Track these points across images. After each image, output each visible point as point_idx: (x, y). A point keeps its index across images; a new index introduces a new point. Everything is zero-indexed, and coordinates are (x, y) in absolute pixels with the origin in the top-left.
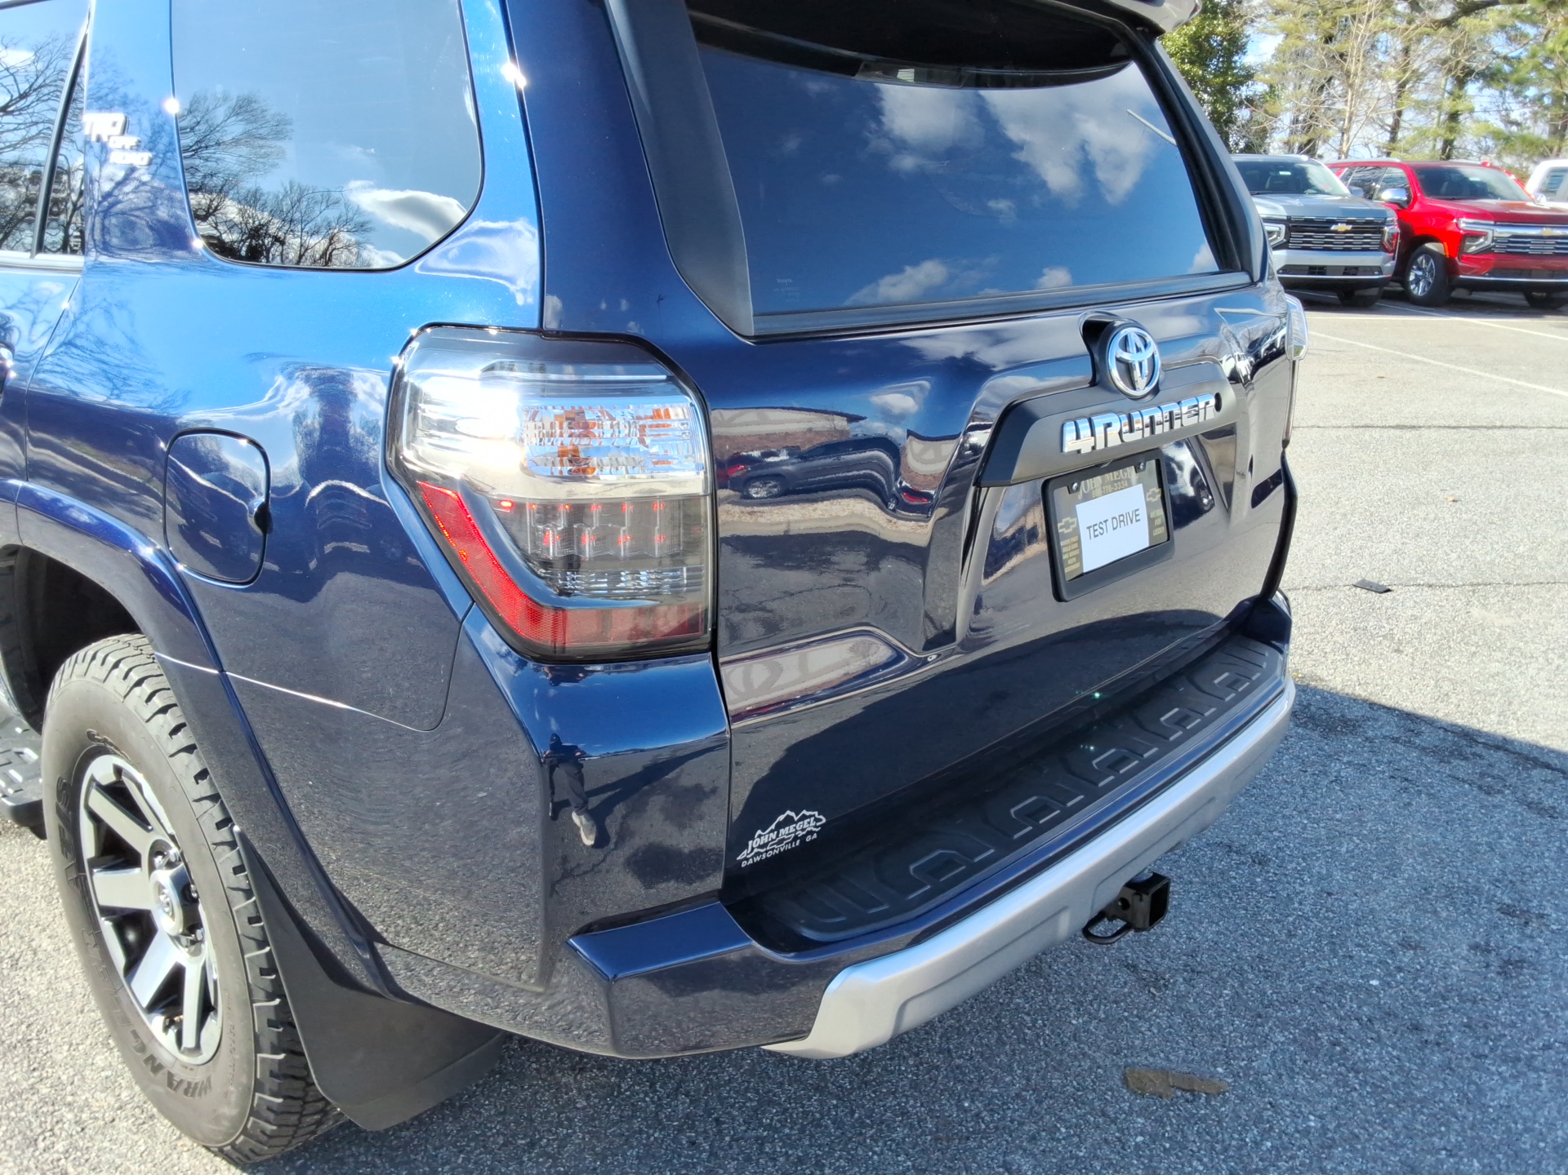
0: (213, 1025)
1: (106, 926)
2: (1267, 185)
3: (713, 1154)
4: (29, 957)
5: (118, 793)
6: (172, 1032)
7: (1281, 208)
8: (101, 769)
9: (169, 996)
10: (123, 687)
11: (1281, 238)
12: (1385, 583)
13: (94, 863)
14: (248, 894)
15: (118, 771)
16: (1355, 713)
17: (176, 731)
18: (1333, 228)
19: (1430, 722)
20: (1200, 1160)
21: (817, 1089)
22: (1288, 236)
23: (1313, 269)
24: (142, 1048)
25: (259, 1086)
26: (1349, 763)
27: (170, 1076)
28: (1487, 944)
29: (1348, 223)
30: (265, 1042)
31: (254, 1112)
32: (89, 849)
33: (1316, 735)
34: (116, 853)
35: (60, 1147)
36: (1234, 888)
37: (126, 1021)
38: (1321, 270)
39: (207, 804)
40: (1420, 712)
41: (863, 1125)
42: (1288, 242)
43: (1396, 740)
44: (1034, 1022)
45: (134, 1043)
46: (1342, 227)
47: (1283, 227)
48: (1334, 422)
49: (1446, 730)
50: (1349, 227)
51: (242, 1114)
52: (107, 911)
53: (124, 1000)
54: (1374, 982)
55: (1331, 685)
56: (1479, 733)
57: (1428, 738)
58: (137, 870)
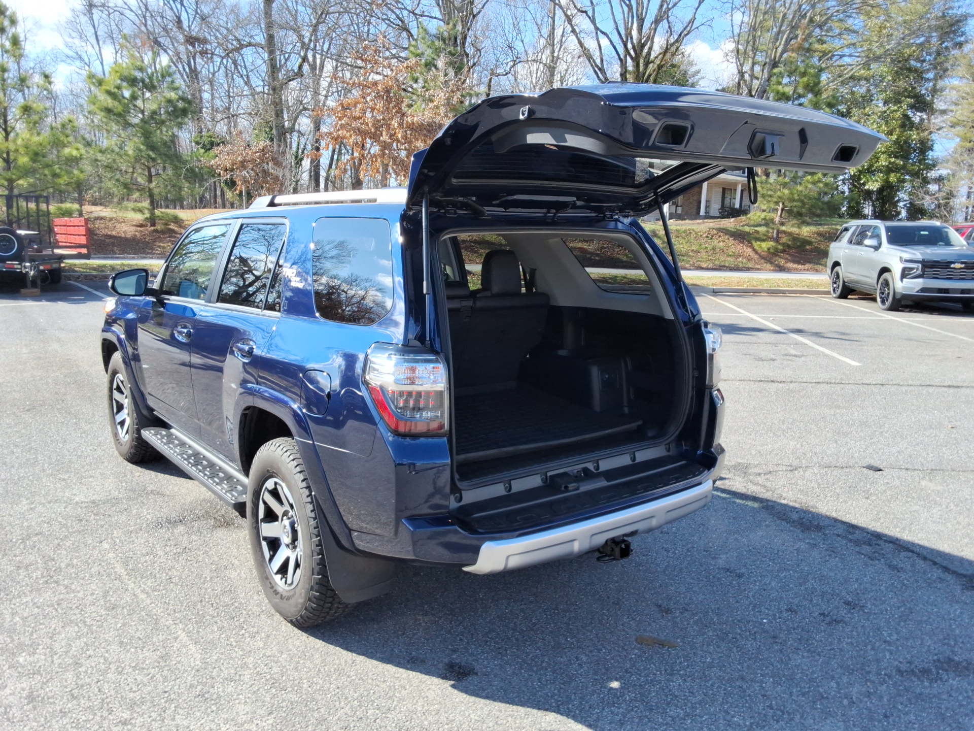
0: (298, 571)
1: (264, 544)
2: (916, 239)
3: (468, 643)
4: (231, 566)
5: (275, 493)
6: (284, 580)
7: (919, 254)
8: (270, 484)
9: (283, 570)
10: (281, 453)
11: (919, 272)
12: (881, 467)
13: (262, 520)
14: (315, 519)
15: (276, 484)
16: (827, 523)
17: (296, 467)
18: (952, 266)
19: (862, 530)
20: (655, 665)
21: (512, 629)
22: (923, 270)
23: (940, 290)
24: (272, 587)
25: (312, 589)
26: (808, 543)
27: (282, 595)
28: (829, 613)
29: (962, 263)
30: (315, 572)
31: (310, 600)
32: (261, 515)
33: (799, 531)
34: (271, 516)
35: (242, 620)
36: (721, 584)
37: (267, 578)
38: (946, 291)
39: (305, 489)
40: (860, 525)
41: (527, 641)
42: (924, 274)
43: (839, 536)
44: (608, 619)
45: (270, 586)
46: (958, 266)
47: (920, 265)
48: (910, 382)
49: (868, 533)
50: (963, 266)
51: (305, 601)
52: (265, 539)
53: (267, 571)
54: (765, 621)
55: (820, 511)
56: (886, 535)
57: (857, 535)
58: (277, 523)
